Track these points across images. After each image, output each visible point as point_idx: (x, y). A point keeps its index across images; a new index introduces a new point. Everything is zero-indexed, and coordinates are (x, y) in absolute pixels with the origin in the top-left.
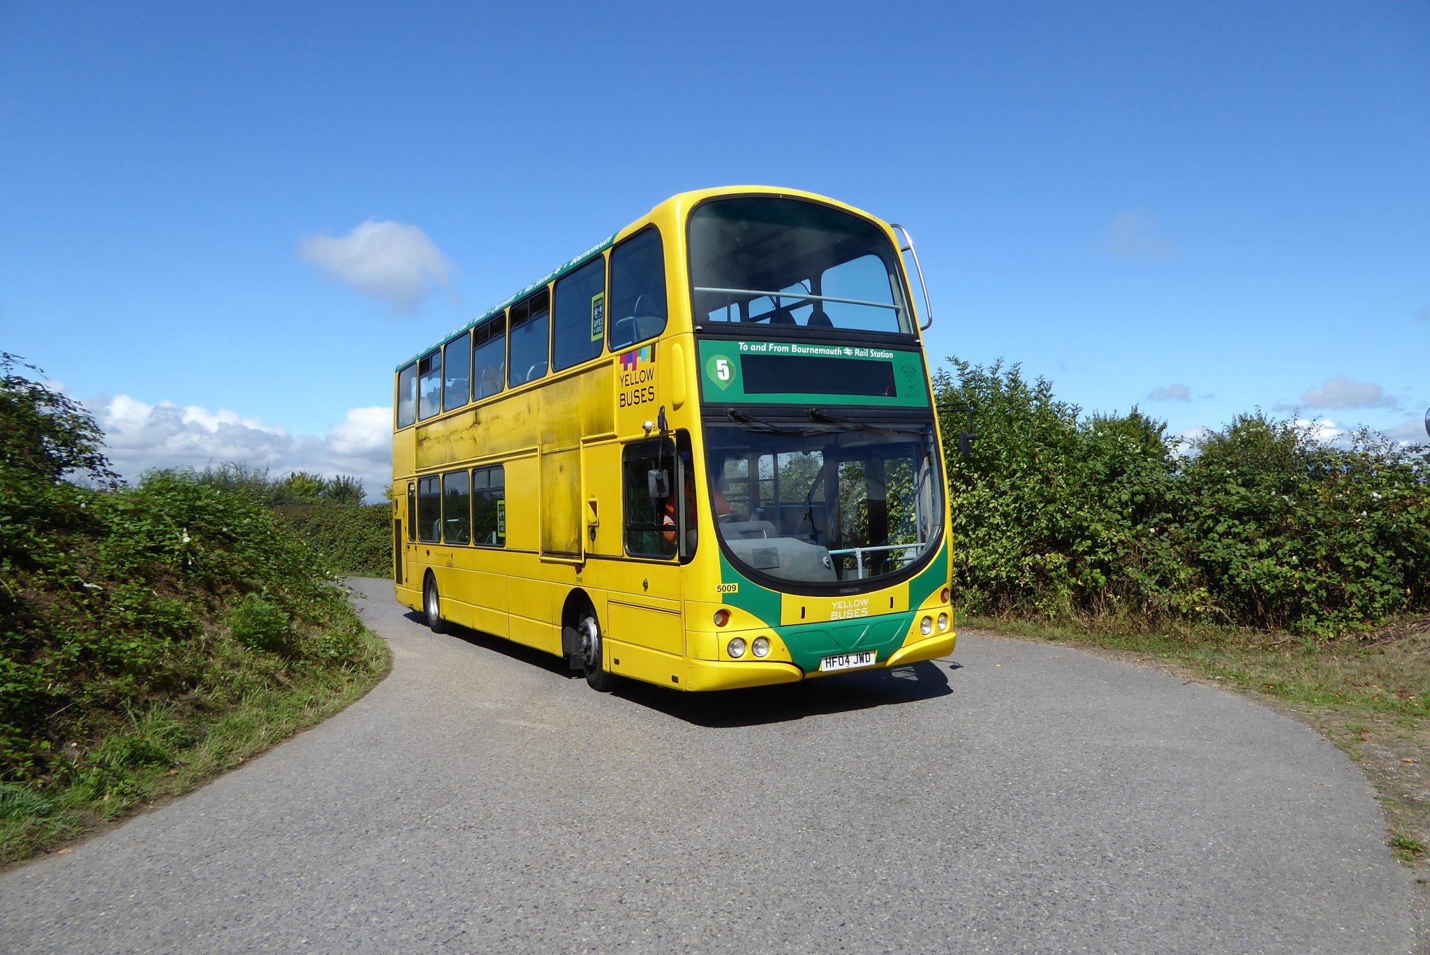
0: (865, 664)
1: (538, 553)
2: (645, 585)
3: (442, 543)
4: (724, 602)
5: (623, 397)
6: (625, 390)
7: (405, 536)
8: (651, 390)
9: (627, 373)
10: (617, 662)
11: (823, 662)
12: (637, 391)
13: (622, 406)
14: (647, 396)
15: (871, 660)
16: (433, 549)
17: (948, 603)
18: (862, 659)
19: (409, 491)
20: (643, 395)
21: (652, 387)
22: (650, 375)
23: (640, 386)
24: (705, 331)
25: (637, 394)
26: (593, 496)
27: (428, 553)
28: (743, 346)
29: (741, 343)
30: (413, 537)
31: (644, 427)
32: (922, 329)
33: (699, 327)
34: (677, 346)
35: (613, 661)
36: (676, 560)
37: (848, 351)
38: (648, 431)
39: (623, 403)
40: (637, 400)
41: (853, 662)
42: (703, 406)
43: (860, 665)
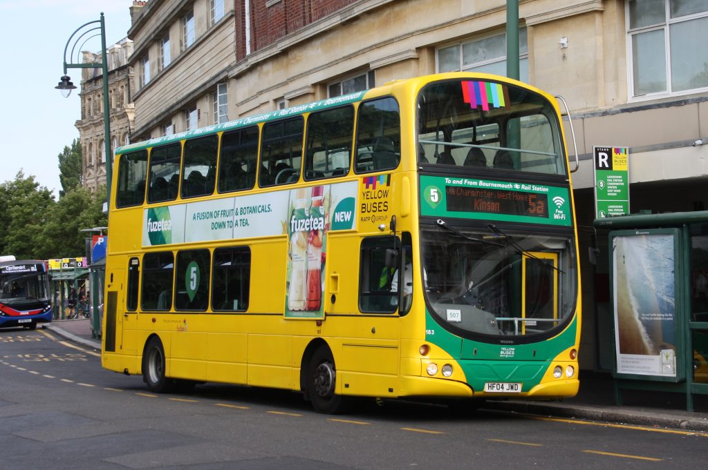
0: (514, 391)
1: (282, 315)
2: (373, 331)
3: (173, 310)
4: (426, 340)
5: (364, 206)
6: (366, 201)
7: (122, 305)
8: (386, 204)
9: (368, 190)
10: (347, 386)
11: (486, 385)
12: (375, 203)
13: (362, 212)
14: (382, 208)
15: (519, 389)
16: (160, 317)
17: (576, 359)
18: (512, 387)
19: (130, 264)
20: (379, 207)
21: (386, 202)
22: (386, 194)
23: (378, 201)
24: (425, 169)
25: (375, 205)
26: (335, 273)
27: (154, 320)
28: (448, 181)
29: (447, 179)
30: (132, 305)
31: (379, 228)
32: (571, 172)
33: (421, 168)
34: (406, 178)
35: (344, 386)
36: (397, 314)
37: (517, 186)
38: (382, 230)
39: (364, 210)
40: (375, 209)
41: (506, 389)
42: (421, 217)
43: (510, 391)
